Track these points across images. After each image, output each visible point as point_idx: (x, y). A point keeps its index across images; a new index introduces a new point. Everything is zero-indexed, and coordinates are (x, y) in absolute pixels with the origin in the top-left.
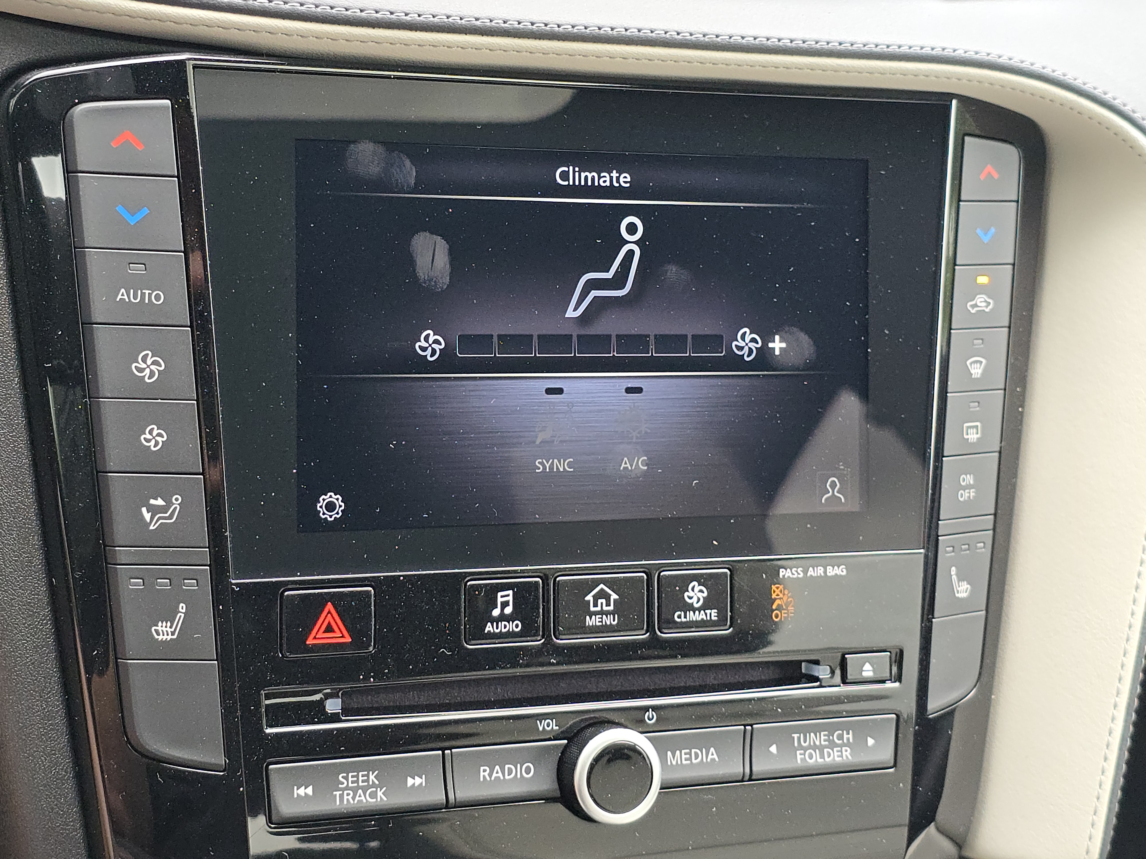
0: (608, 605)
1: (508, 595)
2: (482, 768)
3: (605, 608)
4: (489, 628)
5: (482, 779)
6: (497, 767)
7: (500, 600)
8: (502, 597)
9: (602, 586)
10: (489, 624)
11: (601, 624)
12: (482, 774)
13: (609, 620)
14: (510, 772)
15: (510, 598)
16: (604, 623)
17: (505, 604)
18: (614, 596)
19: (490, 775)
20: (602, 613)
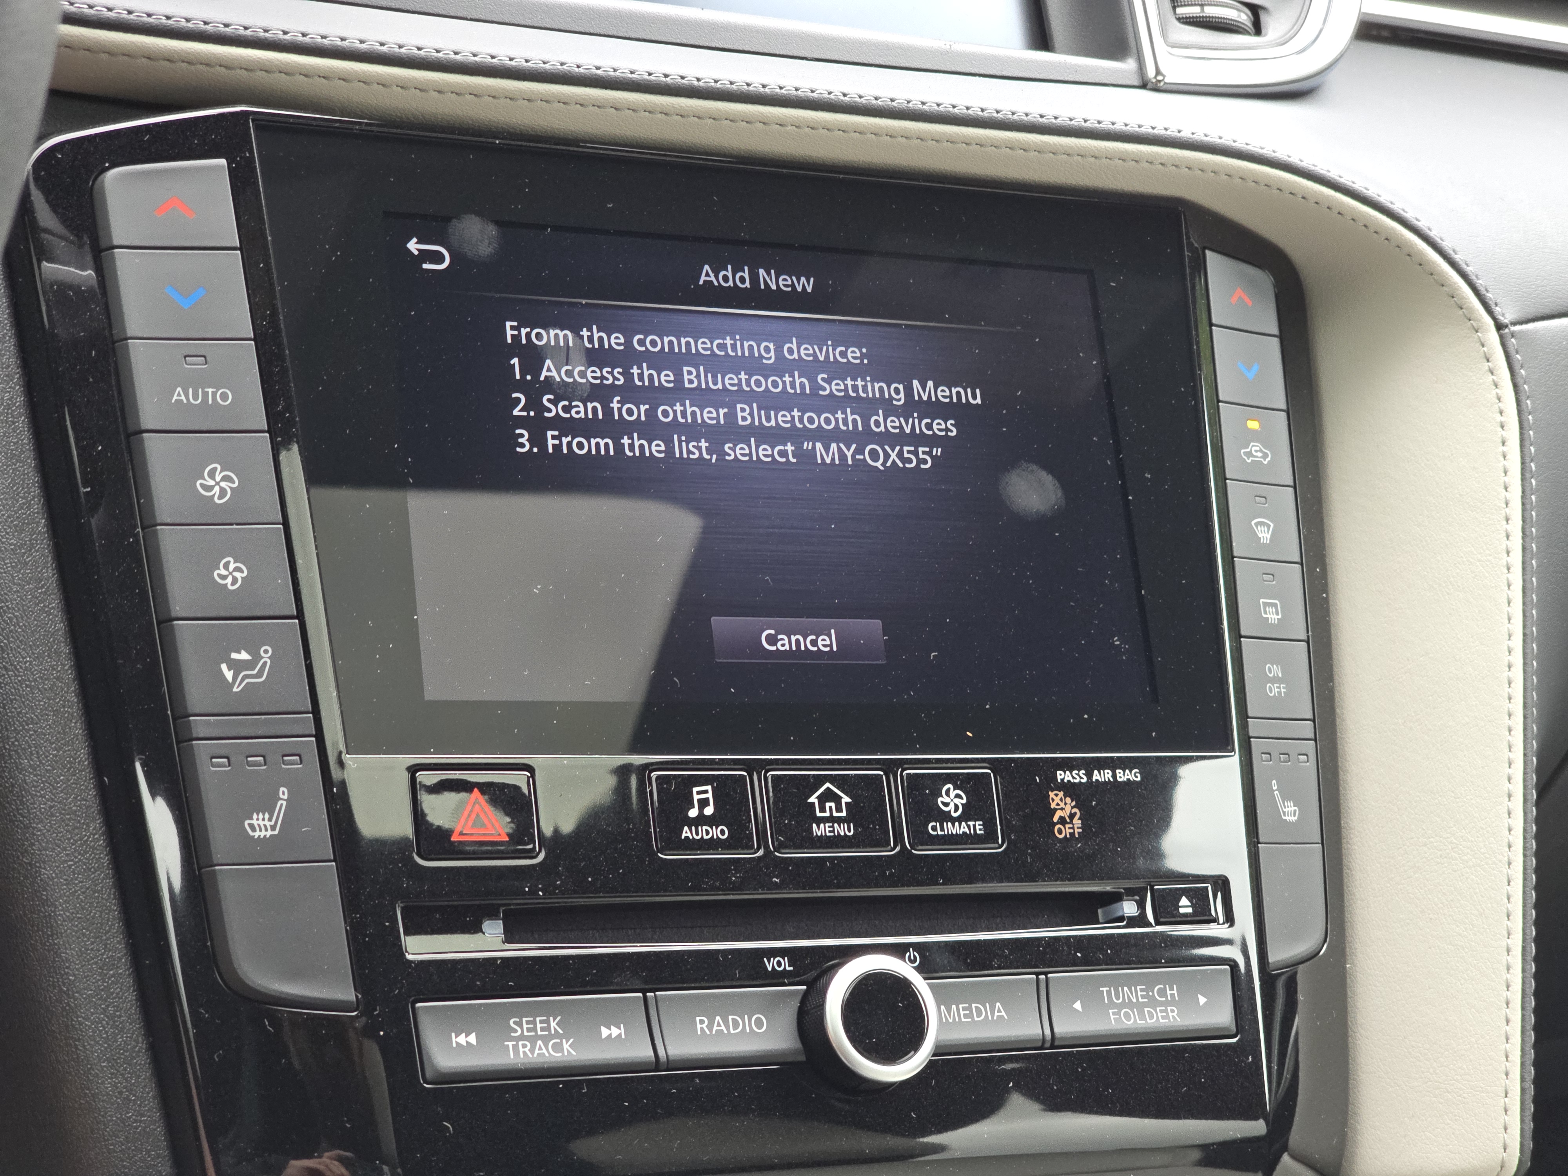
0: (839, 809)
1: (706, 792)
2: (698, 1019)
3: (835, 814)
4: (686, 833)
5: (699, 1033)
6: (718, 1018)
7: (696, 797)
8: (699, 793)
9: (828, 785)
10: (686, 828)
11: (832, 834)
12: (699, 1026)
13: (842, 830)
14: (736, 1024)
15: (710, 795)
16: (836, 834)
17: (704, 803)
18: (846, 799)
19: (710, 1027)
20: (832, 819)
